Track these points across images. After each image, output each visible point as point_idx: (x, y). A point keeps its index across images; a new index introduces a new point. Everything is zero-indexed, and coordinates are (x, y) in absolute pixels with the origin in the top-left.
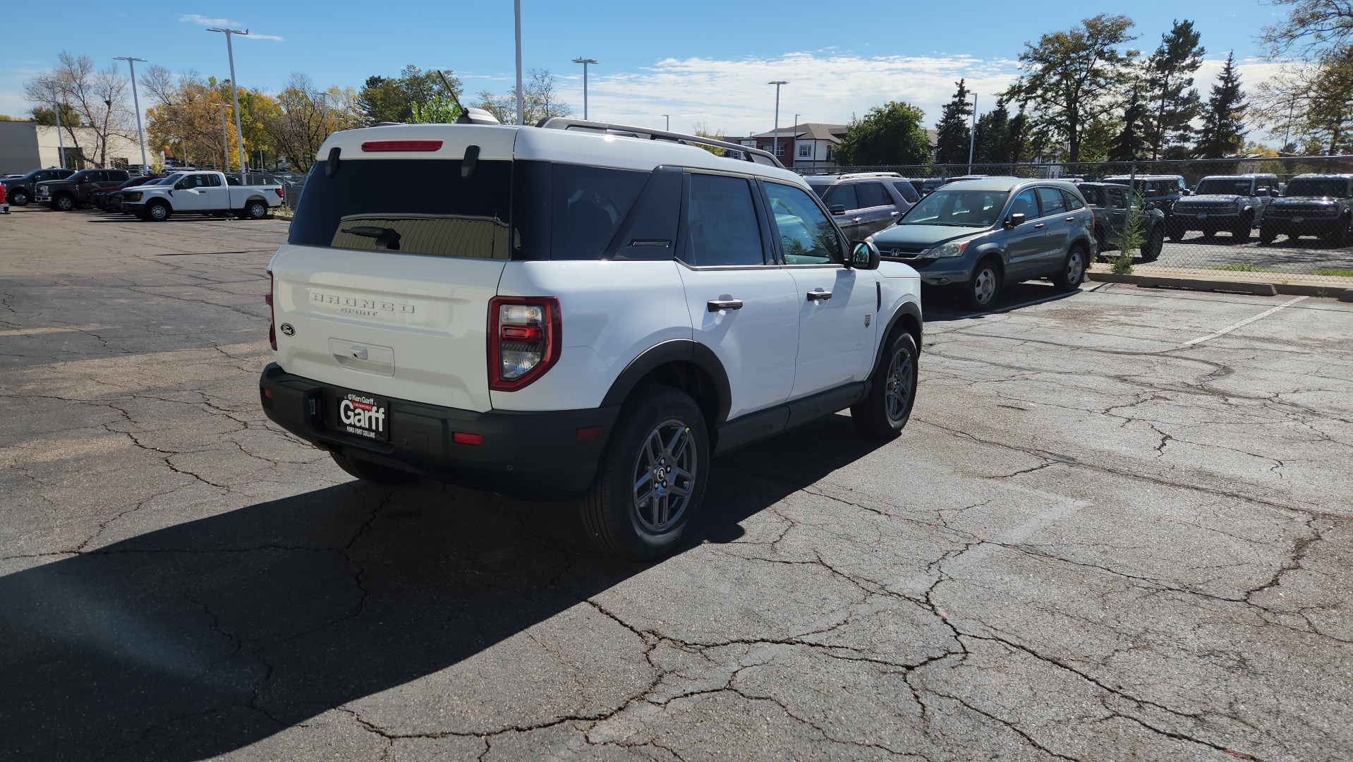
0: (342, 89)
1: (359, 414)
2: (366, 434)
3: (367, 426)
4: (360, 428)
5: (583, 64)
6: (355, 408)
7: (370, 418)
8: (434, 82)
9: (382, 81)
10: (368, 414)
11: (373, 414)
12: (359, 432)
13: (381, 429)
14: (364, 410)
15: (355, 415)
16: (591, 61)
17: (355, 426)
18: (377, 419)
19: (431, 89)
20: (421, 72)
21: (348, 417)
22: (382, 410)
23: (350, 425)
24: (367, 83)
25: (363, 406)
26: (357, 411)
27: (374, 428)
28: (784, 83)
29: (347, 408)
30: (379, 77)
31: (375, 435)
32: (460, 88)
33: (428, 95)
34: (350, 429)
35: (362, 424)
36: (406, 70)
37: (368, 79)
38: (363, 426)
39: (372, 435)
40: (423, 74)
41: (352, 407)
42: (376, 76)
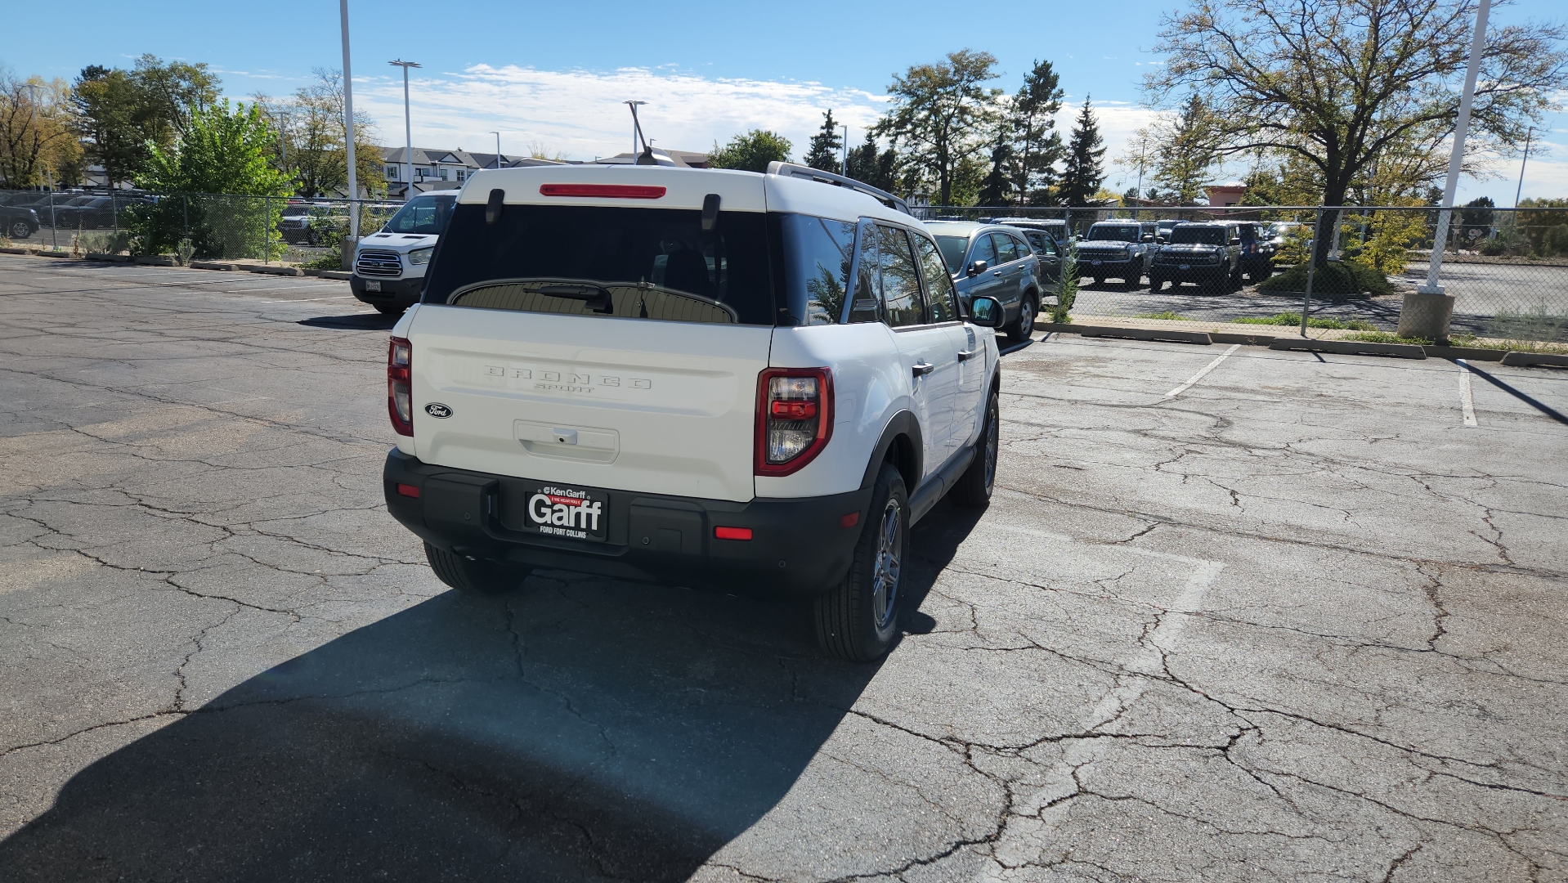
0: (48, 80)
1: (561, 510)
2: (571, 534)
3: (572, 524)
4: (562, 527)
5: (402, 68)
6: (554, 504)
7: (578, 515)
8: (182, 77)
9: (105, 72)
10: (573, 510)
11: (584, 509)
12: (560, 532)
13: (594, 527)
14: (568, 506)
15: (553, 512)
16: (413, 65)
17: (552, 525)
18: (589, 516)
19: (177, 85)
20: (163, 64)
21: (542, 515)
22: (597, 504)
23: (545, 524)
24: (83, 74)
25: (568, 501)
26: (556, 507)
27: (583, 525)
28: (642, 103)
29: (541, 503)
30: (101, 67)
31: (587, 534)
32: (219, 86)
33: (173, 92)
34: (548, 530)
35: (565, 522)
36: (142, 60)
37: (85, 68)
38: (566, 524)
39: (582, 535)
40: (165, 66)
41: (548, 502)
42: (96, 65)
